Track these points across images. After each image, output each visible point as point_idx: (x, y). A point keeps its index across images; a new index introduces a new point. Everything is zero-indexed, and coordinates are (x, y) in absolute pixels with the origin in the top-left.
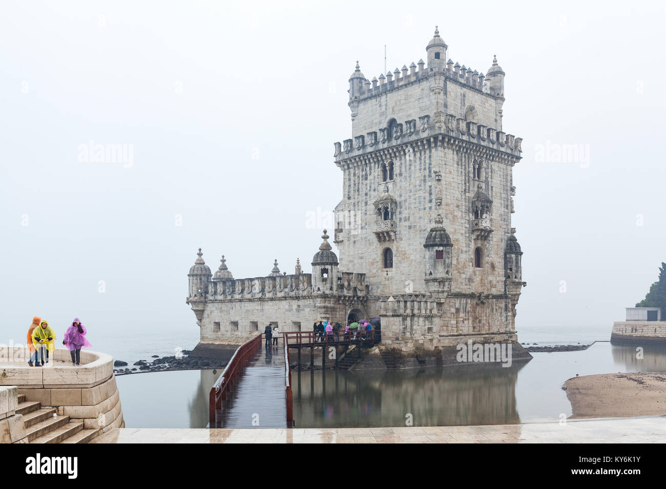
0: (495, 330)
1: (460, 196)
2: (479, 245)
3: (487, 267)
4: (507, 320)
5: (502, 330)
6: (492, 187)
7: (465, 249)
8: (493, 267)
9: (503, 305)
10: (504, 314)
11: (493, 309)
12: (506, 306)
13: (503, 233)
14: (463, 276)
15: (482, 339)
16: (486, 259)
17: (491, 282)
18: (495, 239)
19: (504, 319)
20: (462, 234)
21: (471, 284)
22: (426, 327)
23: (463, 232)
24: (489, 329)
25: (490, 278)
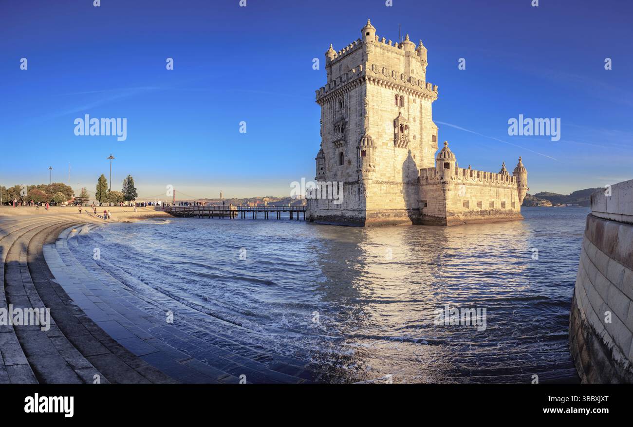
0: (350, 207)
1: (330, 126)
2: (341, 151)
3: (345, 163)
4: (360, 200)
5: (356, 208)
6: (350, 108)
7: (332, 157)
8: (350, 162)
9: (356, 189)
10: (357, 195)
11: (349, 192)
12: (359, 189)
13: (358, 135)
14: (332, 173)
15: (340, 213)
16: (345, 158)
17: (348, 173)
18: (351, 143)
19: (357, 199)
20: (331, 148)
21: (336, 177)
22: (316, 205)
23: (331, 146)
24: (347, 207)
25: (348, 171)
